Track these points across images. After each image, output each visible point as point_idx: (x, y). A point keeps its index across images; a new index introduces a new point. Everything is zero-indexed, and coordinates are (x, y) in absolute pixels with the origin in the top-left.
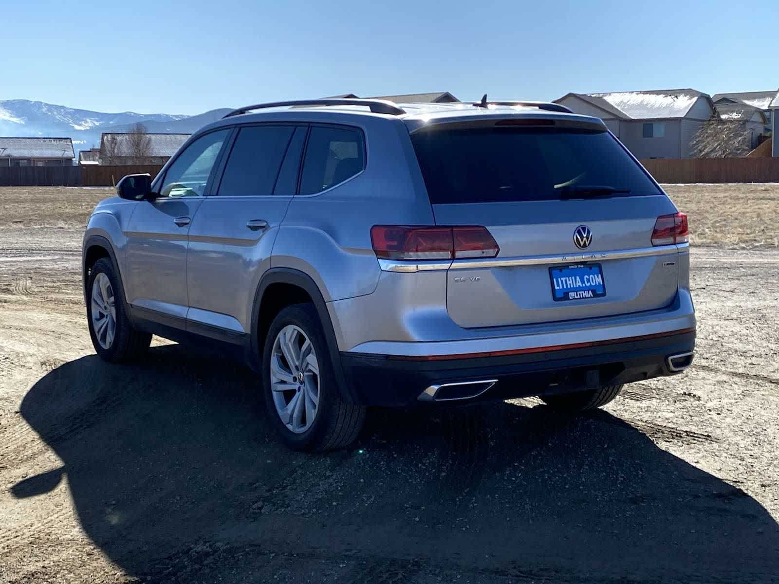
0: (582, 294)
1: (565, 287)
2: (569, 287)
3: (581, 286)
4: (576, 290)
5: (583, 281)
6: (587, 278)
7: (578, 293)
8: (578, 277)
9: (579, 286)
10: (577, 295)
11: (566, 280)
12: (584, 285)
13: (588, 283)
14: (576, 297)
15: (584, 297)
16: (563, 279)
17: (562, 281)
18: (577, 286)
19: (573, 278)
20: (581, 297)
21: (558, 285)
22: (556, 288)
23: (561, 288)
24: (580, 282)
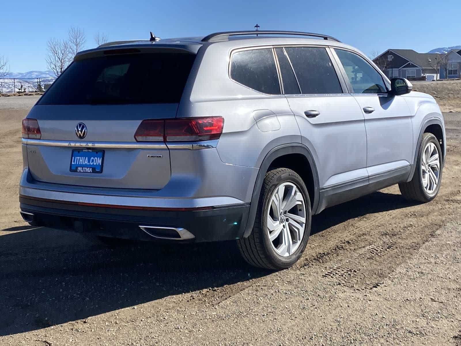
0: (86, 169)
1: (78, 163)
2: (80, 163)
3: (87, 164)
4: (82, 166)
5: (89, 162)
6: (92, 159)
7: (83, 168)
8: (87, 158)
9: (86, 164)
10: (82, 170)
11: (79, 159)
12: (89, 164)
13: (92, 163)
14: (82, 171)
15: (86, 171)
16: (78, 158)
17: (77, 159)
18: (85, 164)
19: (84, 158)
20: (85, 171)
21: (74, 162)
22: (73, 163)
23: (75, 164)
24: (87, 161)
